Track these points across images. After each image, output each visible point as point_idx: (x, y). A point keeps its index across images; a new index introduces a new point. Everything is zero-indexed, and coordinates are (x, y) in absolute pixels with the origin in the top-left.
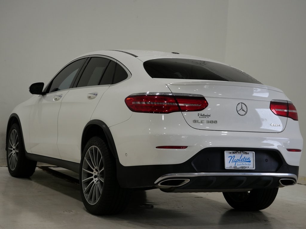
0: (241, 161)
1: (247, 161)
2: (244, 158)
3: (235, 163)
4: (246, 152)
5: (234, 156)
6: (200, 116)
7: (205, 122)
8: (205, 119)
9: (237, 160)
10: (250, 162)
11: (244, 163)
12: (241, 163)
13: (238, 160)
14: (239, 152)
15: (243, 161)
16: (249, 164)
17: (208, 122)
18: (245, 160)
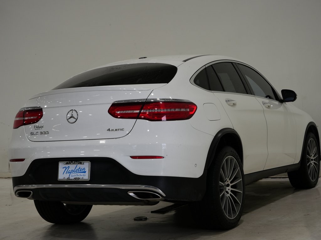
0: (75, 172)
1: (82, 171)
2: (79, 169)
3: (69, 174)
4: (81, 162)
5: (69, 167)
6: (36, 128)
7: (39, 133)
8: (39, 131)
9: (71, 171)
10: (85, 172)
11: (79, 174)
12: (76, 174)
13: (73, 171)
14: (74, 162)
15: (78, 172)
16: (83, 175)
17: (41, 133)
18: (80, 170)
